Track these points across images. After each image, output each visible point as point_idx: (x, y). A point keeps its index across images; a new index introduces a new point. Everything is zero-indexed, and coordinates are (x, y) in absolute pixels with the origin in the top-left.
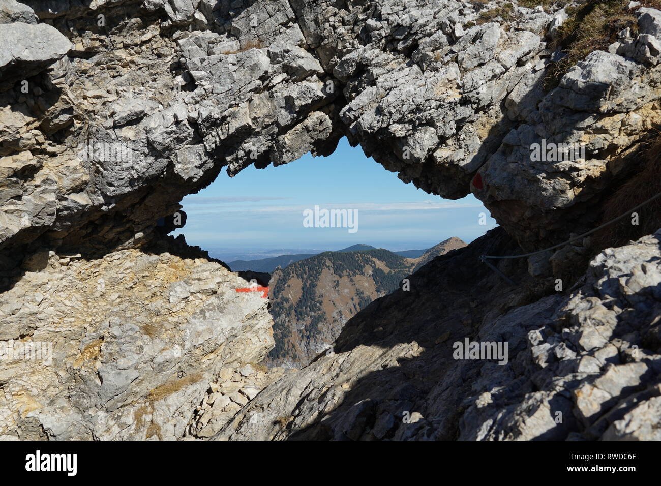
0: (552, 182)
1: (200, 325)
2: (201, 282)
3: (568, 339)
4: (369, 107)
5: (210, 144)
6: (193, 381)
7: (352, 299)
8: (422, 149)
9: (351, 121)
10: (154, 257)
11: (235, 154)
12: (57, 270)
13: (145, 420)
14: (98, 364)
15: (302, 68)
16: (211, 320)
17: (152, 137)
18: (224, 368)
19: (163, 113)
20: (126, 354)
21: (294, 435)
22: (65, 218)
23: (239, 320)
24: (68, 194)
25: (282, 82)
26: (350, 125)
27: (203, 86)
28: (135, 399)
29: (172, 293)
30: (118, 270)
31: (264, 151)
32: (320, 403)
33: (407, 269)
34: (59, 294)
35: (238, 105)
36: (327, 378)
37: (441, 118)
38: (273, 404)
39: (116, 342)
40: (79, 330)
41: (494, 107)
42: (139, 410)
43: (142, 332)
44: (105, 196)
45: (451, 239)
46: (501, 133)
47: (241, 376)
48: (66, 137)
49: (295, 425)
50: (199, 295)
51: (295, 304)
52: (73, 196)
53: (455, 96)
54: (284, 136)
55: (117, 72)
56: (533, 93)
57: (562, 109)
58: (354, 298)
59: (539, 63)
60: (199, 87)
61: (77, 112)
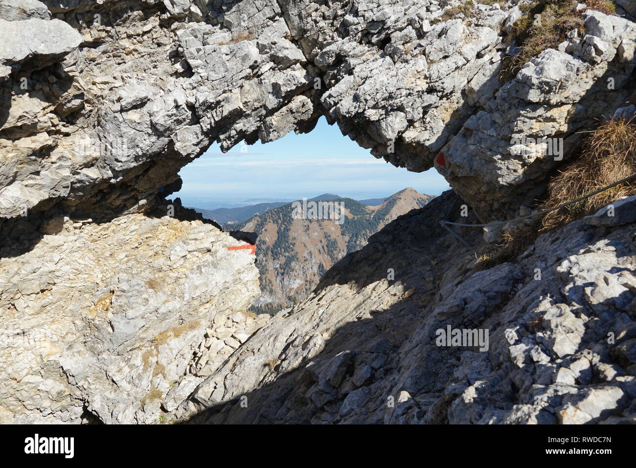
0: (506, 162)
1: (197, 280)
2: (197, 242)
3: (542, 343)
4: (347, 94)
5: (206, 125)
6: (192, 327)
7: (321, 242)
8: (393, 131)
9: (331, 106)
10: (156, 221)
11: (227, 133)
12: (72, 233)
13: (151, 361)
14: (110, 315)
15: (287, 58)
16: (206, 275)
17: (155, 120)
18: (218, 316)
19: (164, 98)
20: (134, 306)
21: (282, 377)
22: (78, 189)
23: (230, 274)
24: (81, 169)
25: (269, 70)
26: (330, 109)
27: (199, 73)
28: (142, 344)
29: (172, 252)
30: (125, 232)
31: (253, 131)
32: (303, 349)
33: (368, 216)
34: (74, 254)
35: (231, 91)
36: (309, 327)
37: (410, 104)
38: (262, 349)
39: (125, 296)
40: (92, 285)
41: (456, 94)
42: (146, 353)
43: (147, 286)
44: (113, 170)
45: (406, 189)
46: (462, 116)
47: (233, 322)
48: (78, 119)
49: (283, 368)
50: (195, 253)
51: (271, 246)
52: (85, 171)
53: (423, 85)
54: (271, 117)
55: (122, 59)
56: (490, 83)
57: (517, 100)
58: (323, 240)
59: (496, 55)
60: (196, 74)
61: (88, 96)
